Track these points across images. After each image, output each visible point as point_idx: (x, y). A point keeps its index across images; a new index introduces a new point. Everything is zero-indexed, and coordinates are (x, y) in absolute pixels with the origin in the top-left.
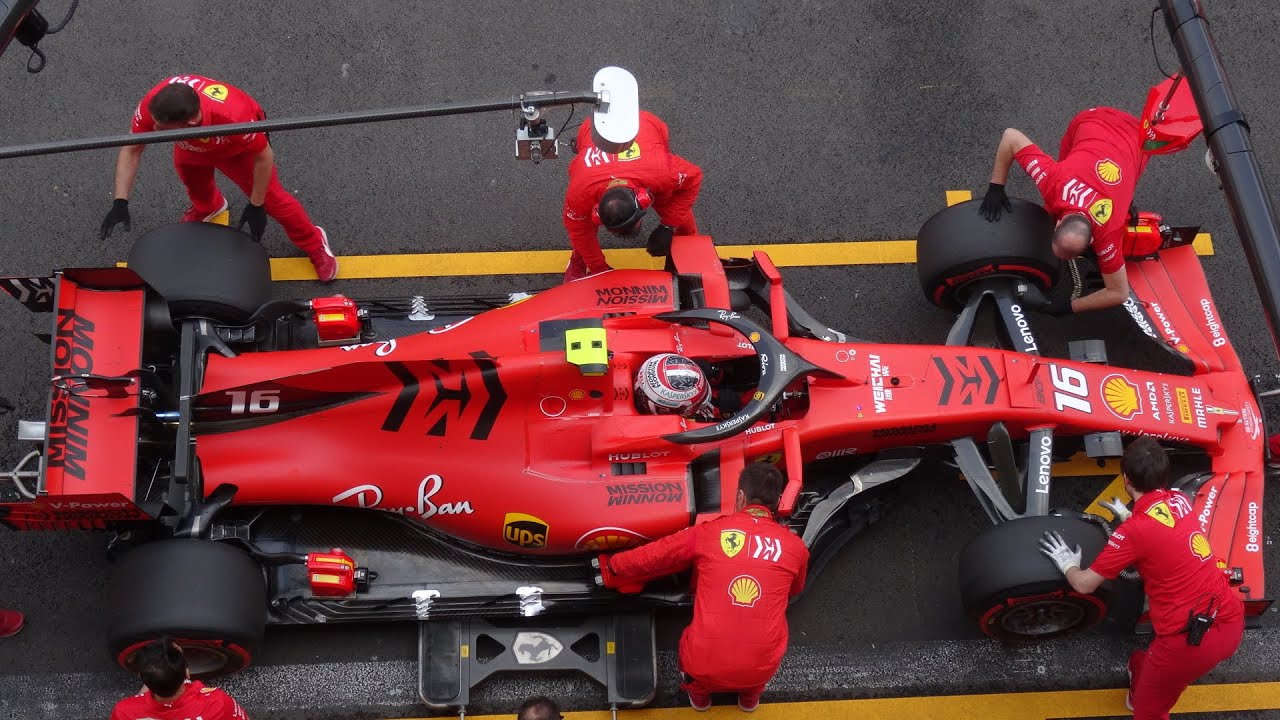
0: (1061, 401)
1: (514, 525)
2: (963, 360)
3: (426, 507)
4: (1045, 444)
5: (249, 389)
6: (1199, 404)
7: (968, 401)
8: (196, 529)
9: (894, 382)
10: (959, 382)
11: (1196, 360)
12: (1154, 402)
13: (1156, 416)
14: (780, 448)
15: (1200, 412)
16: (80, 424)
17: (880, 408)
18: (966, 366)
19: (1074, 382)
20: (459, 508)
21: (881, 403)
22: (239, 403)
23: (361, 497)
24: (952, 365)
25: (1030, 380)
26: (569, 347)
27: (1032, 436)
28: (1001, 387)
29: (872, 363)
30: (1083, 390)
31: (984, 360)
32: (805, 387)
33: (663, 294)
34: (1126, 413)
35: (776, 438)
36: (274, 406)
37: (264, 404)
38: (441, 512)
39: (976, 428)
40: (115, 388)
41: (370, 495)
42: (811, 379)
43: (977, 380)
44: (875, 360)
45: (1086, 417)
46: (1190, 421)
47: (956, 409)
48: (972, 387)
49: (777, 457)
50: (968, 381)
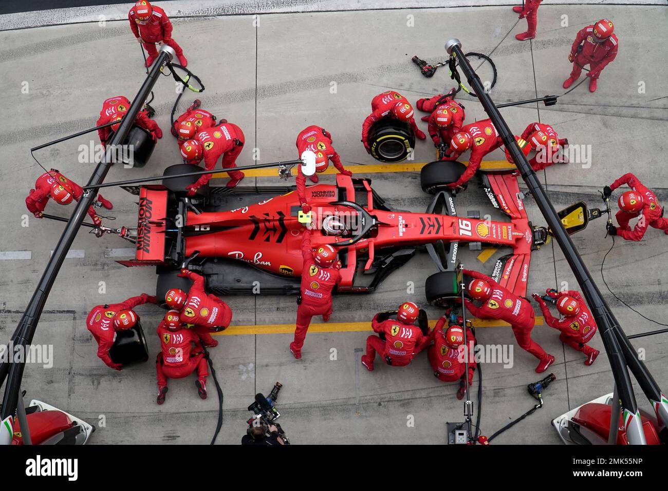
0: (462, 232)
1: (283, 269)
2: (429, 219)
3: (256, 262)
4: (456, 246)
5: (200, 225)
6: (510, 232)
7: (430, 233)
8: (183, 267)
9: (406, 226)
10: (427, 226)
11: (511, 215)
12: (494, 231)
13: (494, 236)
14: (367, 247)
15: (510, 234)
16: (148, 235)
17: (401, 234)
18: (430, 220)
19: (467, 225)
20: (267, 263)
21: (401, 232)
22: (197, 228)
23: (237, 255)
24: (426, 221)
25: (451, 226)
26: (299, 217)
27: (452, 244)
28: (442, 228)
29: (400, 219)
30: (469, 228)
31: (437, 219)
32: (377, 227)
33: (333, 194)
34: (484, 236)
35: (367, 243)
36: (208, 229)
37: (205, 228)
38: (261, 263)
39: (433, 241)
40: (159, 225)
41: (240, 255)
42: (379, 225)
43: (433, 226)
44: (400, 218)
45: (469, 237)
46: (506, 238)
47: (426, 235)
48: (431, 228)
49: (366, 249)
50: (430, 226)
